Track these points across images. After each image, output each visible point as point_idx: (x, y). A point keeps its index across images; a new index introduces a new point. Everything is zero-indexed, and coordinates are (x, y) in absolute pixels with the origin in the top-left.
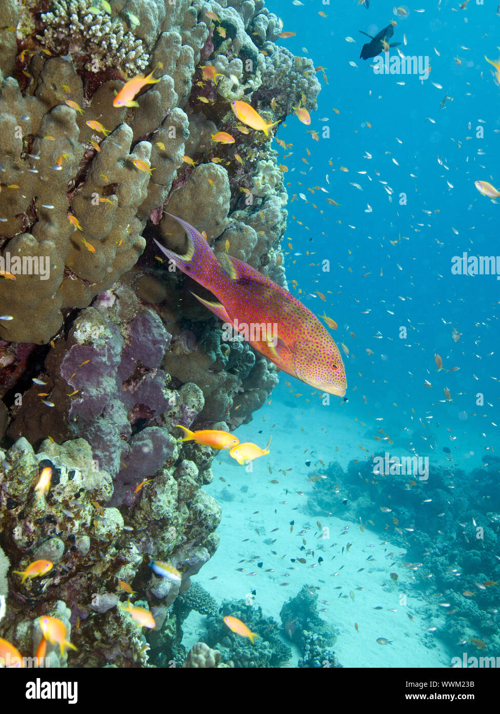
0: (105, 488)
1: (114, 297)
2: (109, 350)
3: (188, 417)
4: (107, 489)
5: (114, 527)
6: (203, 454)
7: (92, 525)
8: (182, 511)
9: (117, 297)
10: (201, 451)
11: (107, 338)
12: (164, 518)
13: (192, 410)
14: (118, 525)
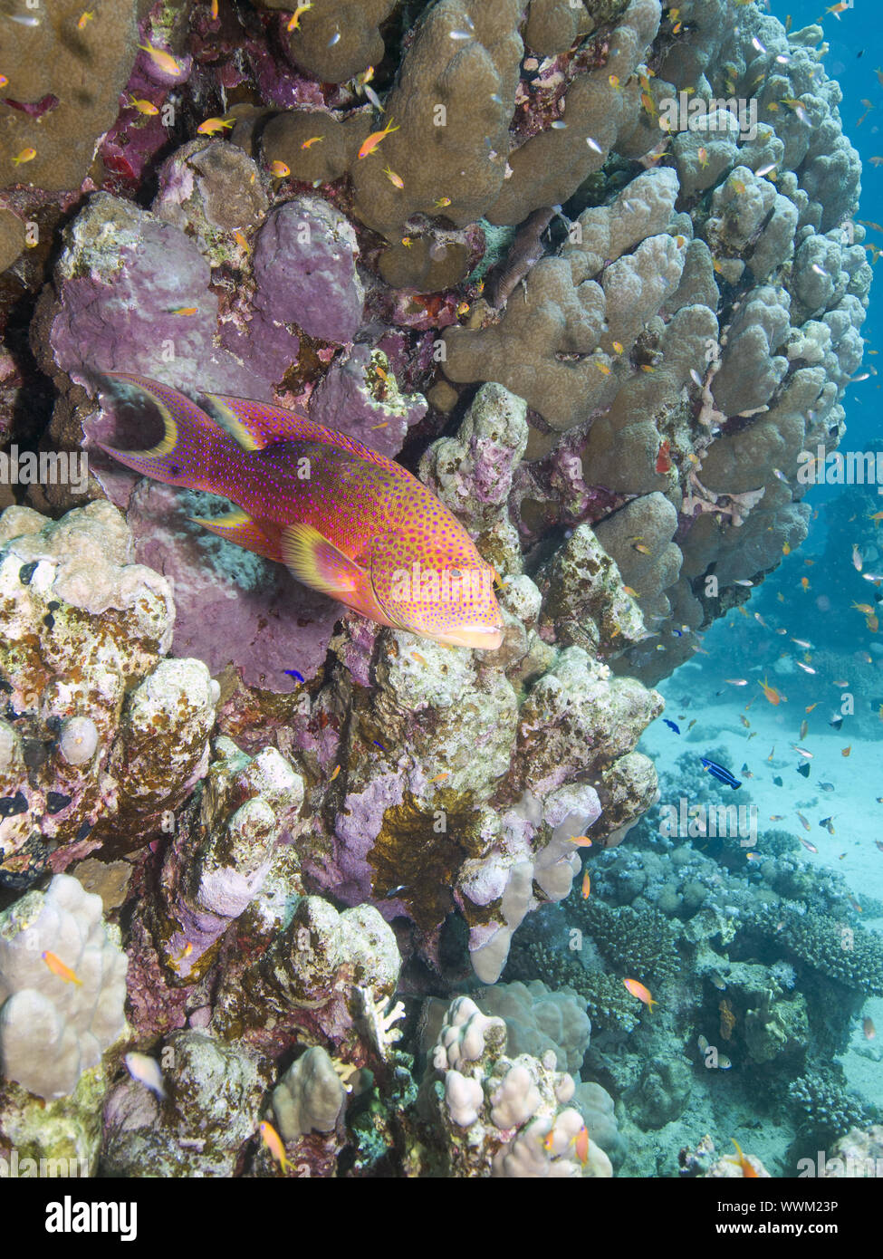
0: (146, 607)
1: (190, 174)
2: (138, 283)
3: (486, 465)
4: (149, 611)
5: (174, 698)
6: (579, 565)
7: (127, 698)
8: (494, 690)
9: (199, 172)
10: (572, 557)
11: (123, 251)
12: (430, 707)
13: (493, 445)
14: (184, 694)
